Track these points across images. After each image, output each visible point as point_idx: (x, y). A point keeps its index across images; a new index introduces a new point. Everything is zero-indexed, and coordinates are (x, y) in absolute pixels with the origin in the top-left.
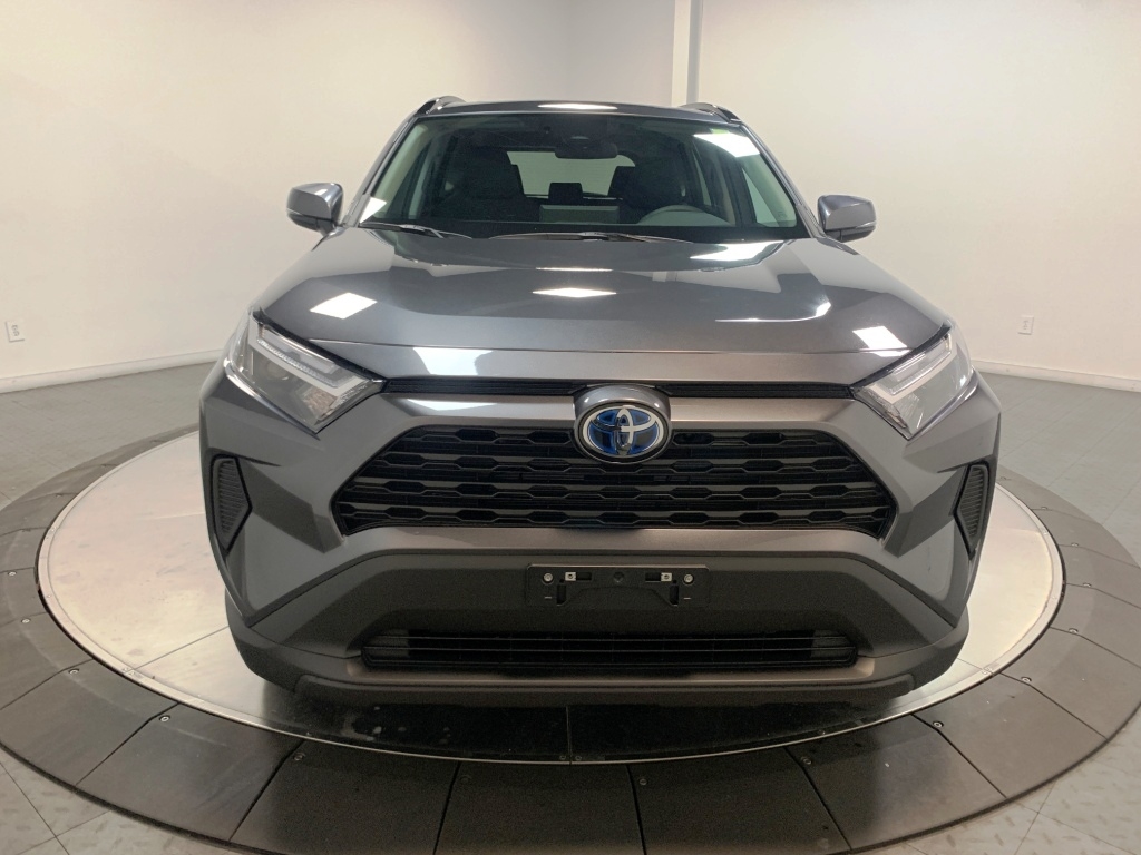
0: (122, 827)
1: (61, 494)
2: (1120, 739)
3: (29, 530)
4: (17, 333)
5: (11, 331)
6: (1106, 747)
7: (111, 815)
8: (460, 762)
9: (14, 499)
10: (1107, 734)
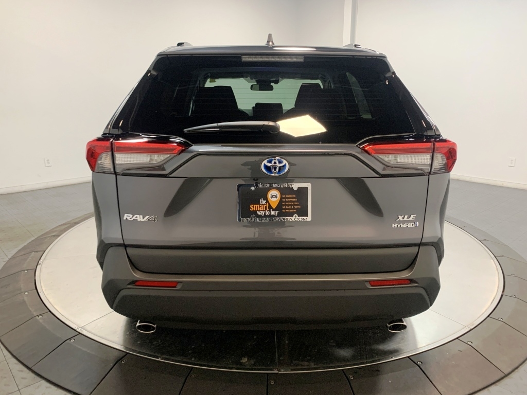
0: (47, 388)
1: (54, 236)
2: (513, 375)
3: (37, 252)
4: (48, 163)
5: (46, 162)
6: (505, 379)
7: (44, 382)
8: (193, 368)
9: (36, 237)
10: (506, 372)
